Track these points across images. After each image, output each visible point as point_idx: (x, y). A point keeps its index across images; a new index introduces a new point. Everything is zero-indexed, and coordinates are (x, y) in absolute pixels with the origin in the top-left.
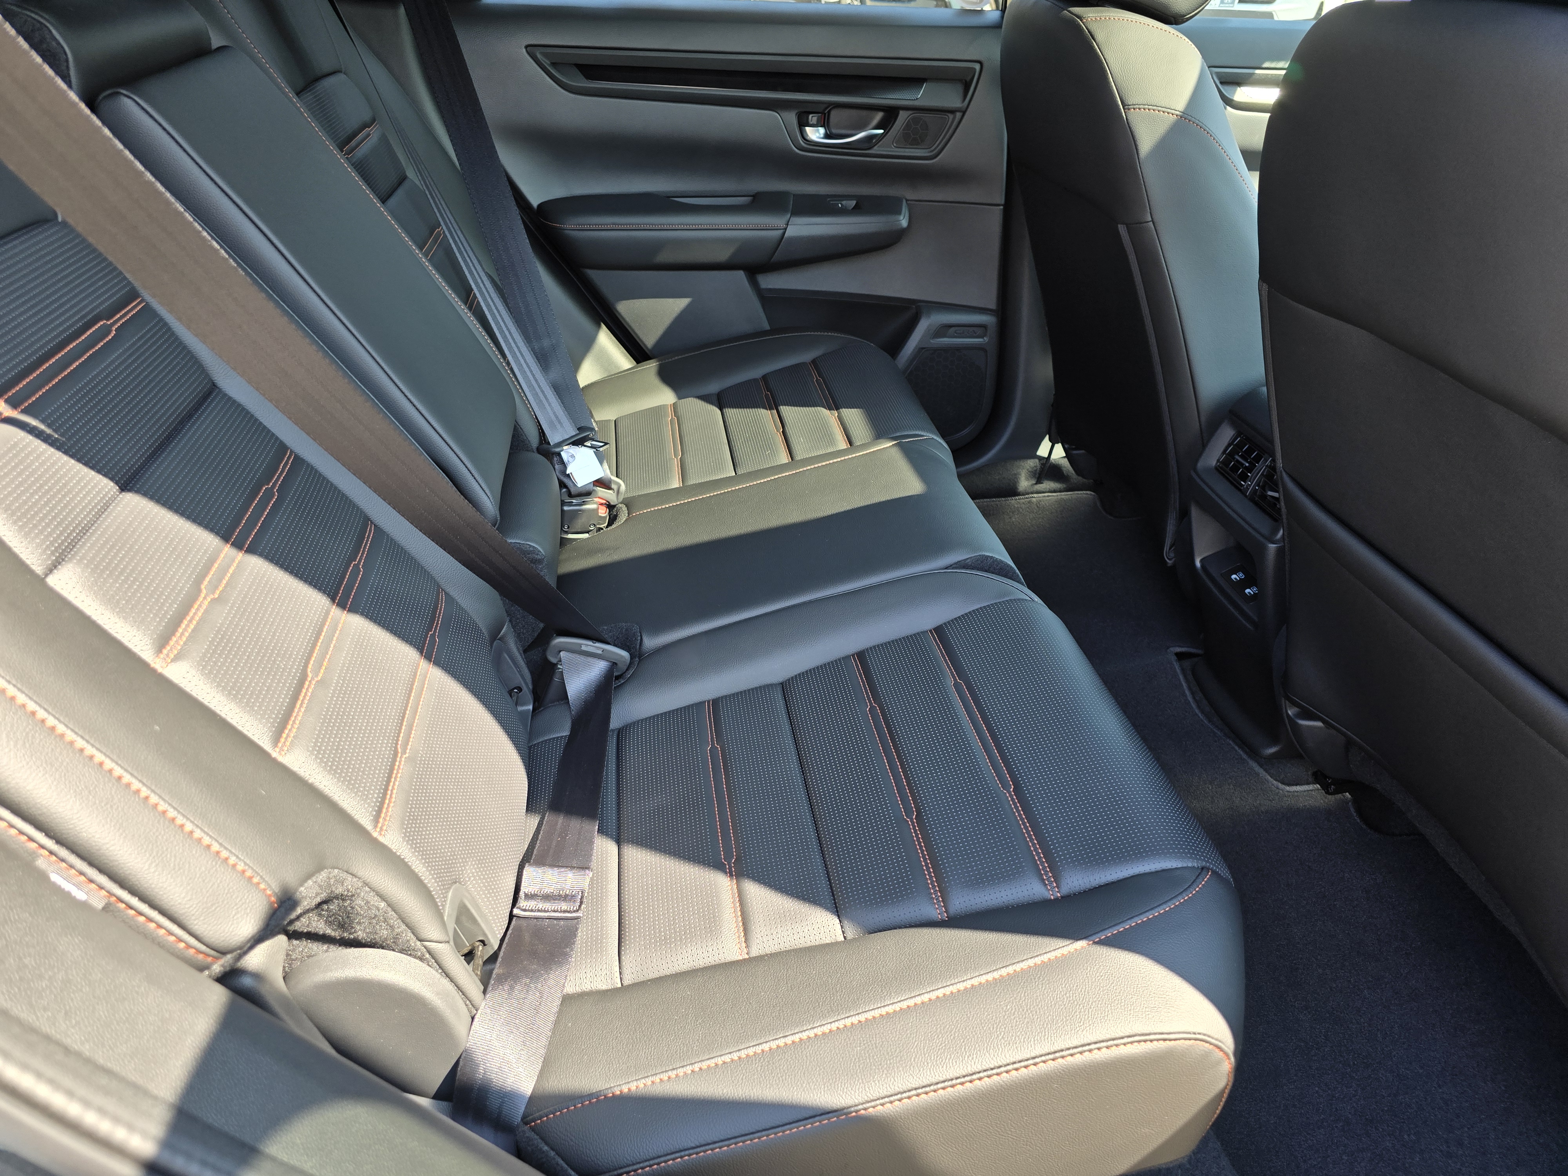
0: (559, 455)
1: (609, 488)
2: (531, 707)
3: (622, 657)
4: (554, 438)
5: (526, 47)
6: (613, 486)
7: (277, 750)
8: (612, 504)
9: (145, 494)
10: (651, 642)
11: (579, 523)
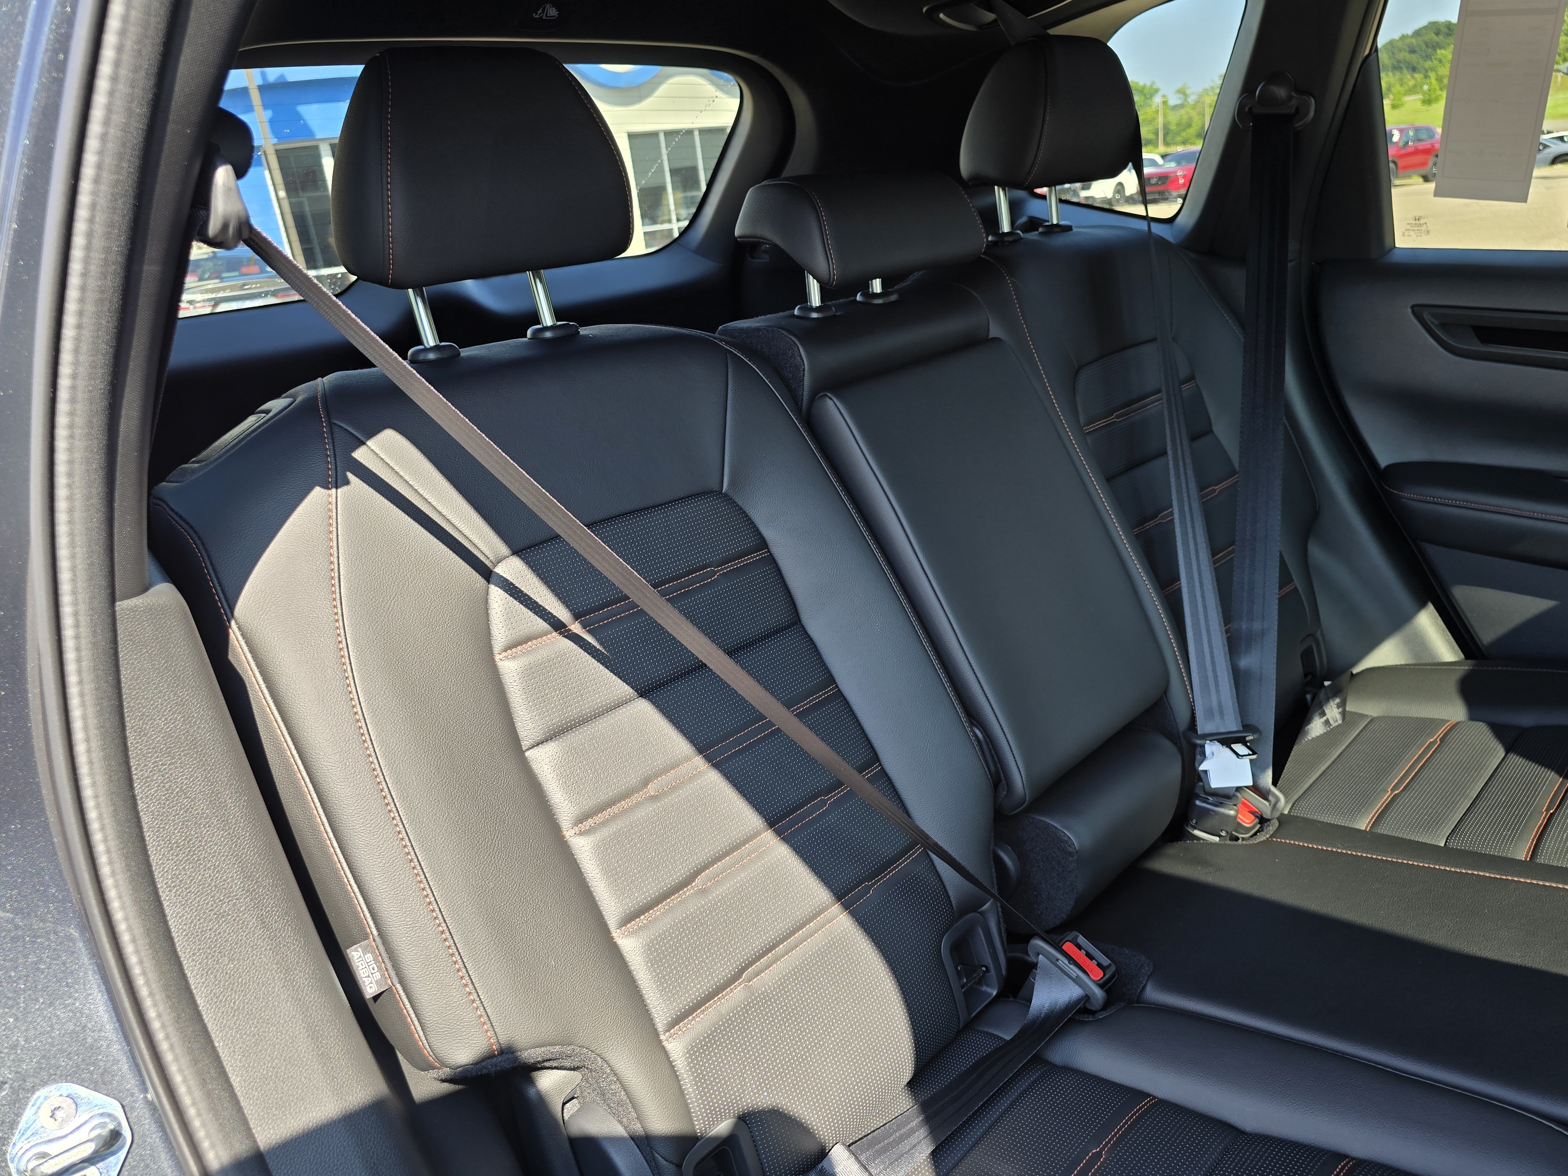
0: (1203, 746)
1: (1266, 799)
2: (995, 993)
3: (1094, 993)
4: (1203, 727)
5: (1413, 307)
6: (1270, 798)
7: (618, 931)
8: (1265, 816)
9: (654, 703)
10: (1154, 994)
11: (1210, 823)
